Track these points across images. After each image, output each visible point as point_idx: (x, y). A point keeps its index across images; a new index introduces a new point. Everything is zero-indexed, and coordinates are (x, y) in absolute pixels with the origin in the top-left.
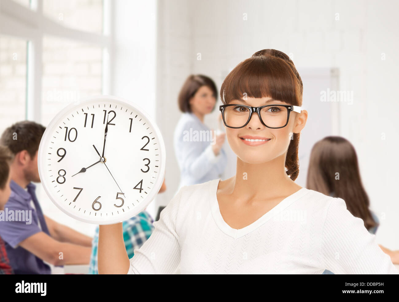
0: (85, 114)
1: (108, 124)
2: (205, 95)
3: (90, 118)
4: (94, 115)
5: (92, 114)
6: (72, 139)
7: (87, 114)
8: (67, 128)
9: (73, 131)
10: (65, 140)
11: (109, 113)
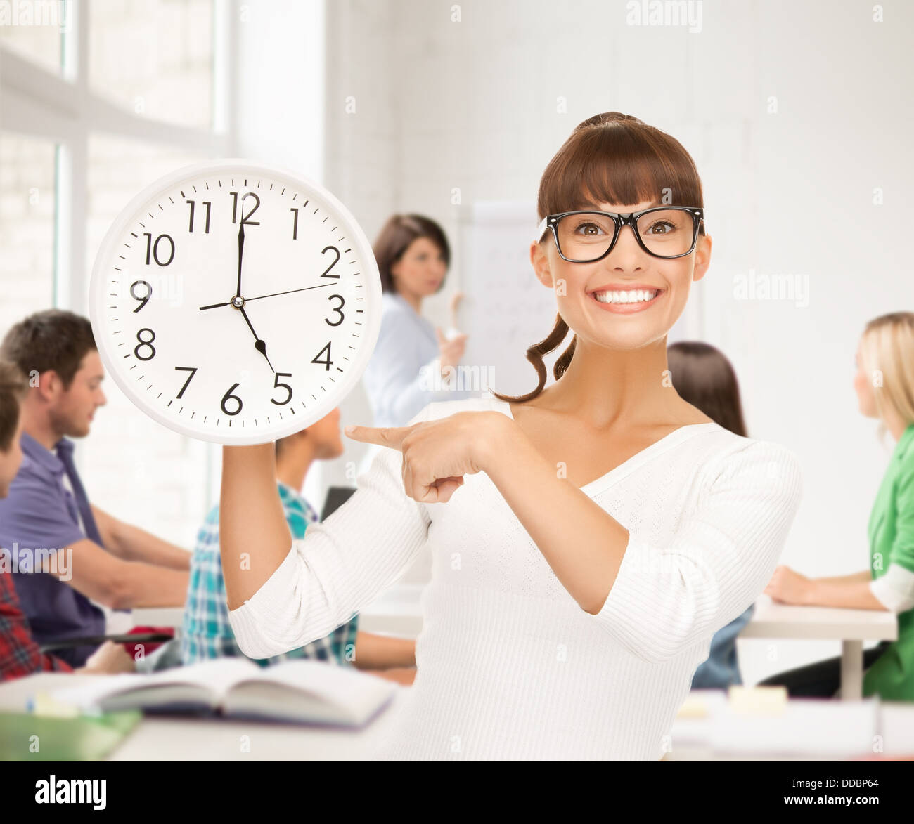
0: (188, 202)
1: (243, 222)
2: (423, 257)
3: (200, 211)
4: (209, 204)
5: (204, 203)
6: (163, 260)
7: (192, 203)
8: (149, 236)
9: (164, 241)
10: (148, 262)
11: (244, 198)
